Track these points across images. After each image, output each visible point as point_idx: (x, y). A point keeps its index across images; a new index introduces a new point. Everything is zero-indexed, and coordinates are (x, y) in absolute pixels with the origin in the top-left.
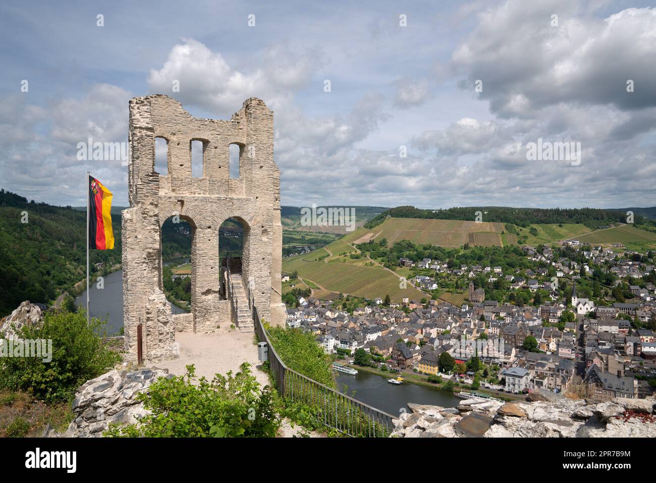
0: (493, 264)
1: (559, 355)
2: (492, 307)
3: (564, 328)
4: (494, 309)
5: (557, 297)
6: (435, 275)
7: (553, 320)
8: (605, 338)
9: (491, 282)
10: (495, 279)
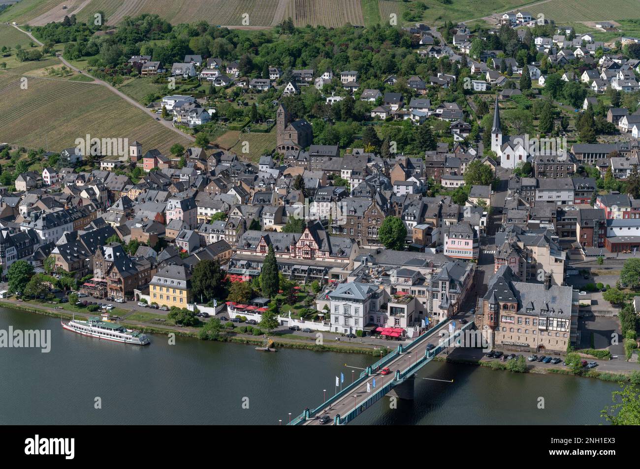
0: (338, 65)
1: (445, 253)
2: (326, 159)
3: (466, 199)
4: (329, 163)
5: (465, 135)
6: (207, 92)
7: (448, 182)
8: (541, 214)
9: (329, 105)
10: (338, 99)
